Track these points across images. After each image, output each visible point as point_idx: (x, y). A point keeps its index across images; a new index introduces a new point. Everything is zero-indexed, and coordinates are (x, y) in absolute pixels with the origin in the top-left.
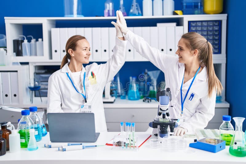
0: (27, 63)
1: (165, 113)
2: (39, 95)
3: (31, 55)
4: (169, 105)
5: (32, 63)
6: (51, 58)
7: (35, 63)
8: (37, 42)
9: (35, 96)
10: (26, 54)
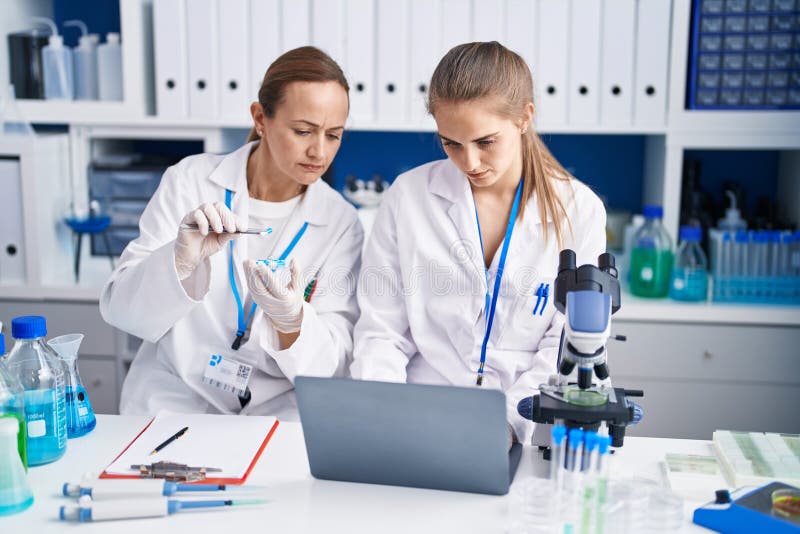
0: (62, 128)
1: (590, 366)
2: (105, 250)
3: (77, 94)
4: (607, 333)
5: (79, 126)
6: (152, 109)
7: (90, 127)
8: (102, 49)
9: (94, 253)
10: (58, 93)
